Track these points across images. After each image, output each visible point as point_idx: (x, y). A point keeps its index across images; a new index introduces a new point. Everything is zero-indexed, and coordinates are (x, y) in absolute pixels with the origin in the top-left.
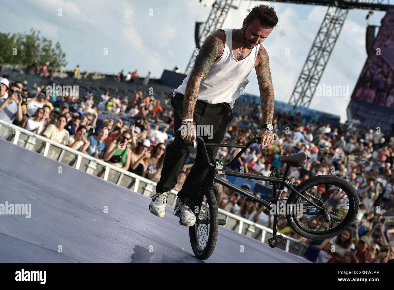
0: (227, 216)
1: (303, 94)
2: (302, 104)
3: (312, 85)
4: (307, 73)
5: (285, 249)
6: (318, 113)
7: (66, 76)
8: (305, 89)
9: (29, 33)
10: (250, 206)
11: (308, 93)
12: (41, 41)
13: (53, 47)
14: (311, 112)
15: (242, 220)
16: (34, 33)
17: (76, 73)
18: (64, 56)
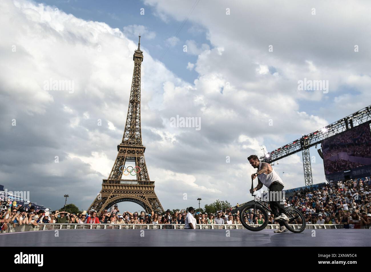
0: (308, 226)
1: (309, 181)
2: (310, 184)
3: (310, 177)
4: (306, 174)
5: (335, 228)
6: (317, 185)
7: (235, 208)
8: (308, 179)
9: (216, 202)
10: (315, 220)
11: (310, 180)
12: (221, 202)
13: (225, 203)
14: (315, 185)
15: (315, 225)
16: (217, 201)
17: (238, 206)
18: (229, 204)
